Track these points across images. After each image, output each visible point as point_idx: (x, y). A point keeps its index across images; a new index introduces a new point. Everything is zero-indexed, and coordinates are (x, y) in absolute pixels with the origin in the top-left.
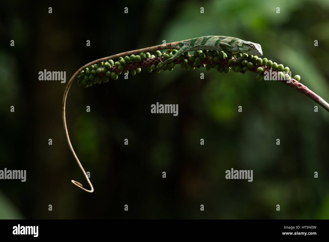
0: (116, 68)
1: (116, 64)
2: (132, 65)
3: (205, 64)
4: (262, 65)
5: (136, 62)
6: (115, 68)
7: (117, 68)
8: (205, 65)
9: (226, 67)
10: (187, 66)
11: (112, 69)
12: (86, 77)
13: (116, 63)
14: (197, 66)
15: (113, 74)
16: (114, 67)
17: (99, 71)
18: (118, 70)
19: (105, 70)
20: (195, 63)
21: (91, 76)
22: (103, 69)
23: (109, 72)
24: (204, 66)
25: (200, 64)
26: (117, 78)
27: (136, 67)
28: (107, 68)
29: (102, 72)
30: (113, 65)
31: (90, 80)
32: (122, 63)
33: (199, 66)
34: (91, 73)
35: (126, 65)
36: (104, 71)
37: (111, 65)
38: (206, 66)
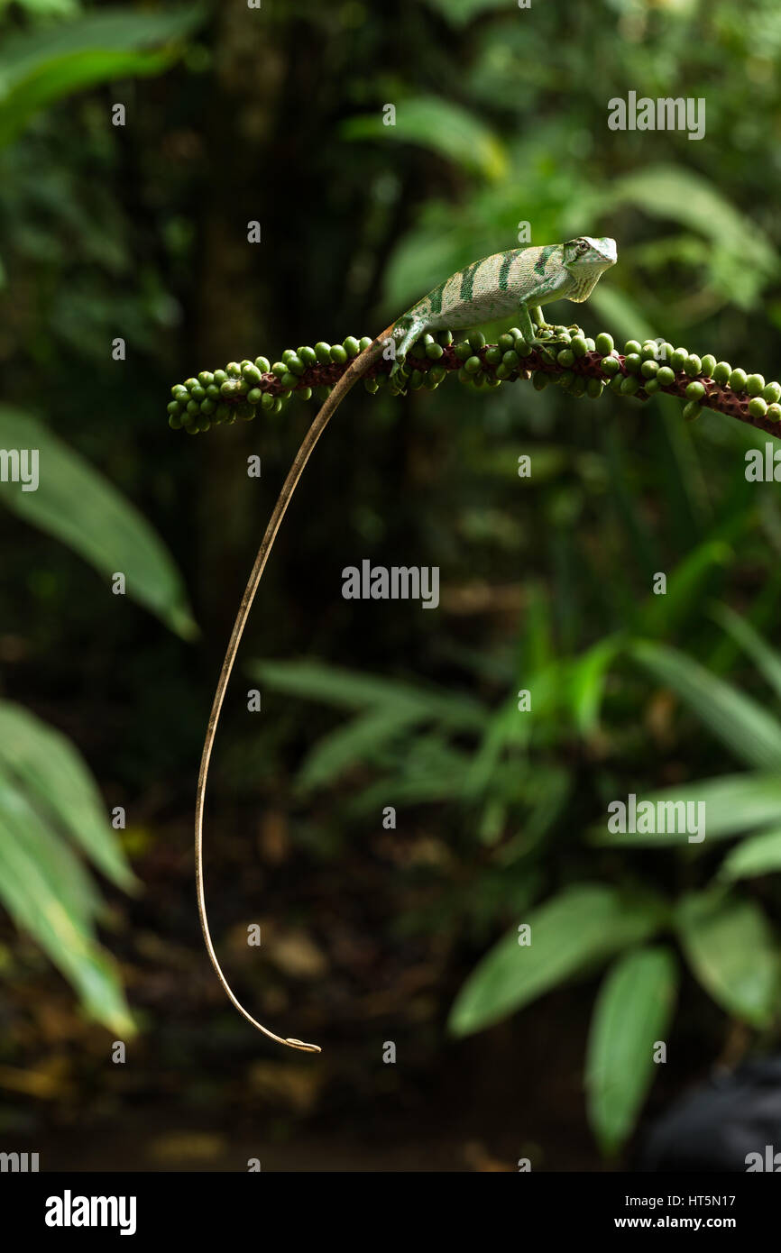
0: (275, 382)
1: (275, 369)
2: (322, 372)
3: (529, 369)
4: (700, 376)
5: (331, 365)
6: (272, 380)
7: (278, 381)
8: (529, 374)
9: (594, 382)
10: (478, 375)
11: (265, 382)
12: (191, 405)
13: (276, 365)
14: (508, 375)
15: (267, 397)
16: (270, 376)
17: (227, 388)
18: (282, 386)
19: (246, 385)
20: (502, 368)
21: (205, 403)
22: (239, 384)
23: (256, 392)
24: (527, 375)
25: (515, 370)
26: (280, 407)
27: (333, 377)
28: (250, 381)
29: (235, 392)
30: (268, 373)
31: (202, 414)
32: (291, 366)
33: (513, 377)
34: (207, 395)
35: (304, 371)
36: (241, 390)
37: (263, 372)
38: (534, 376)
